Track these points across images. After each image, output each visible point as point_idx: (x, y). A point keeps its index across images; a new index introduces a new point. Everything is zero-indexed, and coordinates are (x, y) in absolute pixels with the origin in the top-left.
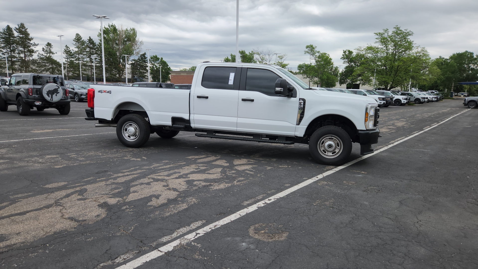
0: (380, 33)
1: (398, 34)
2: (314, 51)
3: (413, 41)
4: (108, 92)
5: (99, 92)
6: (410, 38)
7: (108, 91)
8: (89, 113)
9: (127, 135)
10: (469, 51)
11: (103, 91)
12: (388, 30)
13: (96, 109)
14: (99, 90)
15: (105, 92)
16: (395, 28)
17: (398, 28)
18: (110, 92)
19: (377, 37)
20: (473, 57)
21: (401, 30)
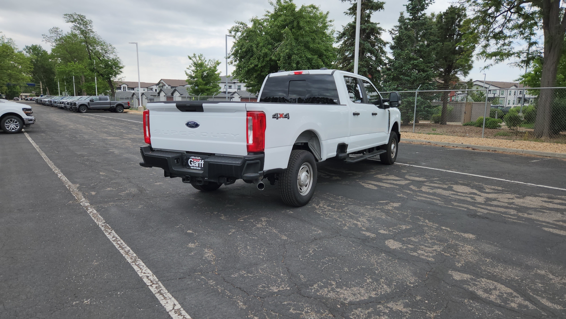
5: (274, 117)
11: (280, 114)
13: (267, 152)
14: (274, 114)
18: (287, 116)
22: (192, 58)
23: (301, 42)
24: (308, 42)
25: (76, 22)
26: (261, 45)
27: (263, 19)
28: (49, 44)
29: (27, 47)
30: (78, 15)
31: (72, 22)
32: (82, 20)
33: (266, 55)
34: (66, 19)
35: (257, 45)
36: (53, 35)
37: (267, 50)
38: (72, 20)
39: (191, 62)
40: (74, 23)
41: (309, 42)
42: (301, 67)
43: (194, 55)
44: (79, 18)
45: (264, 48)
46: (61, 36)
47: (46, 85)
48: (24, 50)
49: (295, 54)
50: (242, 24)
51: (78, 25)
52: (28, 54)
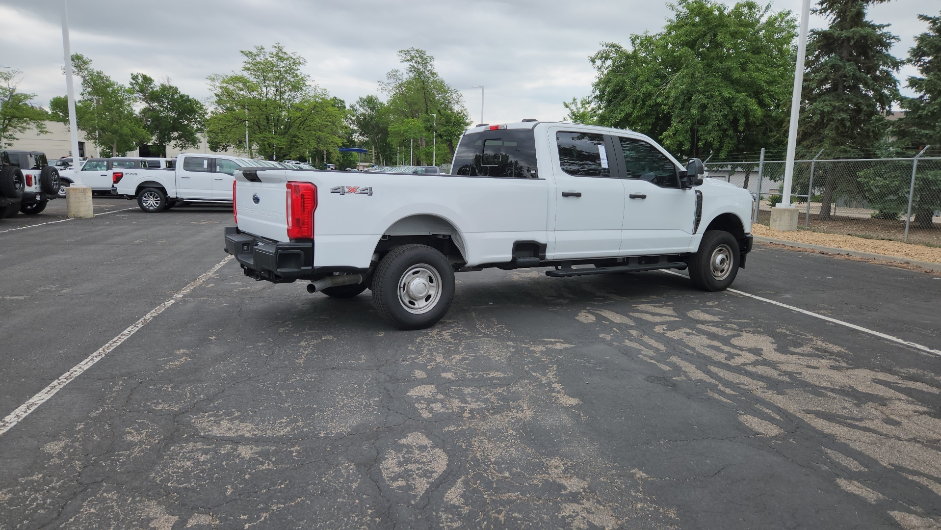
0: (251, 53)
1: (282, 59)
2: (87, 69)
3: (309, 76)
4: (363, 192)
5: (334, 191)
6: (302, 70)
7: (362, 187)
8: (299, 255)
9: (406, 300)
10: (338, 98)
11: (349, 188)
12: (262, 48)
13: (321, 241)
14: (335, 186)
15: (352, 190)
16: (276, 47)
17: (280, 49)
18: (368, 192)
19: (246, 59)
20: (345, 107)
21: (285, 53)
22: (570, 106)
23: (717, 70)
24: (729, 69)
25: (413, 61)
26: (641, 79)
27: (659, 35)
28: (385, 93)
29: (361, 99)
30: (417, 51)
31: (408, 61)
32: (421, 57)
33: (649, 95)
34: (401, 57)
35: (635, 79)
36: (392, 80)
37: (651, 88)
38: (409, 58)
39: (568, 111)
40: (410, 63)
41: (732, 69)
42: (709, 114)
43: (574, 100)
44: (417, 55)
45: (647, 84)
46: (400, 82)
47: (379, 151)
48: (358, 103)
49: (698, 91)
50: (613, 46)
51: (415, 65)
52: (361, 108)
